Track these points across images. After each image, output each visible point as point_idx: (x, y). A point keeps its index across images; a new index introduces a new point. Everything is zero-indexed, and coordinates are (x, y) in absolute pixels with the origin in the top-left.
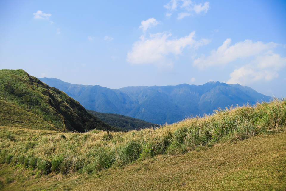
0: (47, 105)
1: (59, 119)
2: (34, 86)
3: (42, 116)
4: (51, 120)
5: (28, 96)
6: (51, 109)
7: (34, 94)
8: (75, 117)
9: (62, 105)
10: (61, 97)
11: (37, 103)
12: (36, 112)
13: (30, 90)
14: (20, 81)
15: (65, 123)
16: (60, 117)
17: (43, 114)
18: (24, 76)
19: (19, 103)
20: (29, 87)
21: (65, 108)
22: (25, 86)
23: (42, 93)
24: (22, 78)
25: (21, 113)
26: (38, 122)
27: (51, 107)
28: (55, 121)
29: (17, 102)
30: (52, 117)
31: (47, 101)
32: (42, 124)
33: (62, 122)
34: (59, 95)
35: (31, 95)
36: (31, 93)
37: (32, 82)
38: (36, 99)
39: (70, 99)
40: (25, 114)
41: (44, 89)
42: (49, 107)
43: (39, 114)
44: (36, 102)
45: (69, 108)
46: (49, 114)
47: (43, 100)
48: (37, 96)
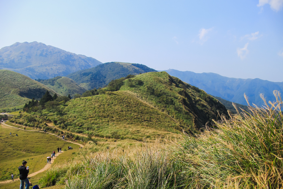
0: (180, 105)
1: (190, 118)
2: (173, 86)
3: (175, 115)
4: (183, 119)
5: (165, 96)
6: (184, 108)
7: (170, 94)
8: (211, 116)
9: (199, 104)
10: (200, 95)
11: (172, 102)
12: (170, 111)
13: (167, 90)
14: (160, 83)
15: (195, 122)
16: (191, 116)
17: (176, 113)
18: (165, 78)
19: (157, 103)
20: (167, 88)
21: (202, 106)
22: (163, 87)
23: (179, 93)
24: (163, 80)
25: (153, 113)
26: (166, 121)
27: (183, 106)
28: (186, 120)
29: (155, 102)
30: (183, 116)
31: (181, 100)
32: (168, 123)
33: (192, 121)
34: (198, 93)
35: (168, 96)
36: (168, 94)
37: (171, 83)
38: (171, 99)
39: (209, 98)
40: (156, 113)
41: (181, 89)
42: (181, 107)
43: (172, 113)
44: (170, 102)
45: (205, 106)
46: (181, 113)
47: (177, 100)
48: (172, 96)
